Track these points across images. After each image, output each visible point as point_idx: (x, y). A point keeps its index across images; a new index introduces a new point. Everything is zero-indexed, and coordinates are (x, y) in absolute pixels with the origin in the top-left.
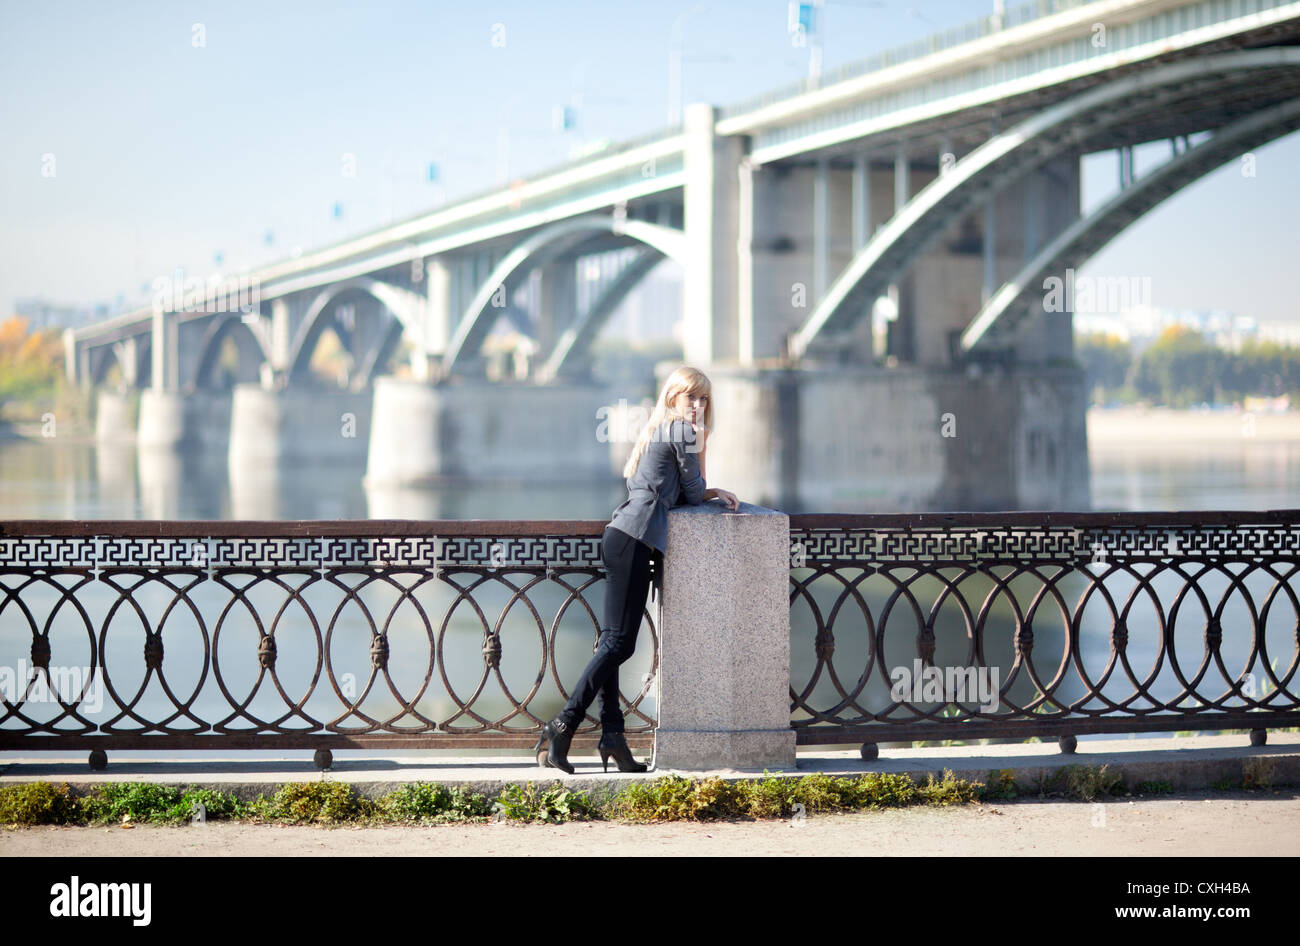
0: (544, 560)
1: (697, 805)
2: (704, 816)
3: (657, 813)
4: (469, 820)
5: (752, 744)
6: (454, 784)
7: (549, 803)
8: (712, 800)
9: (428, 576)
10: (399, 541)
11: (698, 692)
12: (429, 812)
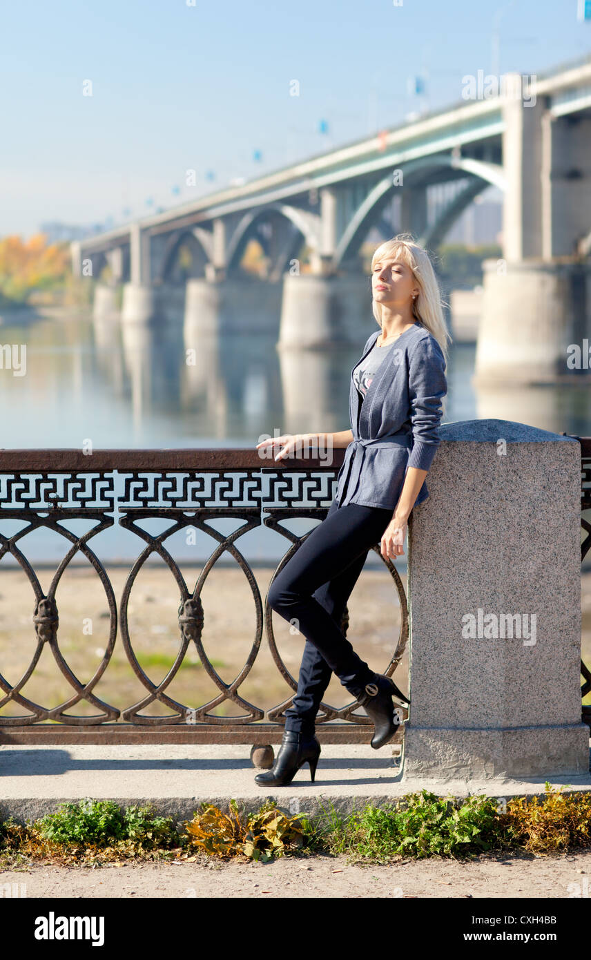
0: (258, 500)
1: (454, 839)
2: (463, 853)
3: (400, 848)
4: (148, 856)
5: (531, 744)
6: (132, 802)
7: (258, 831)
8: (476, 831)
9: (107, 522)
10: (69, 476)
11: (459, 677)
12: (98, 841)
